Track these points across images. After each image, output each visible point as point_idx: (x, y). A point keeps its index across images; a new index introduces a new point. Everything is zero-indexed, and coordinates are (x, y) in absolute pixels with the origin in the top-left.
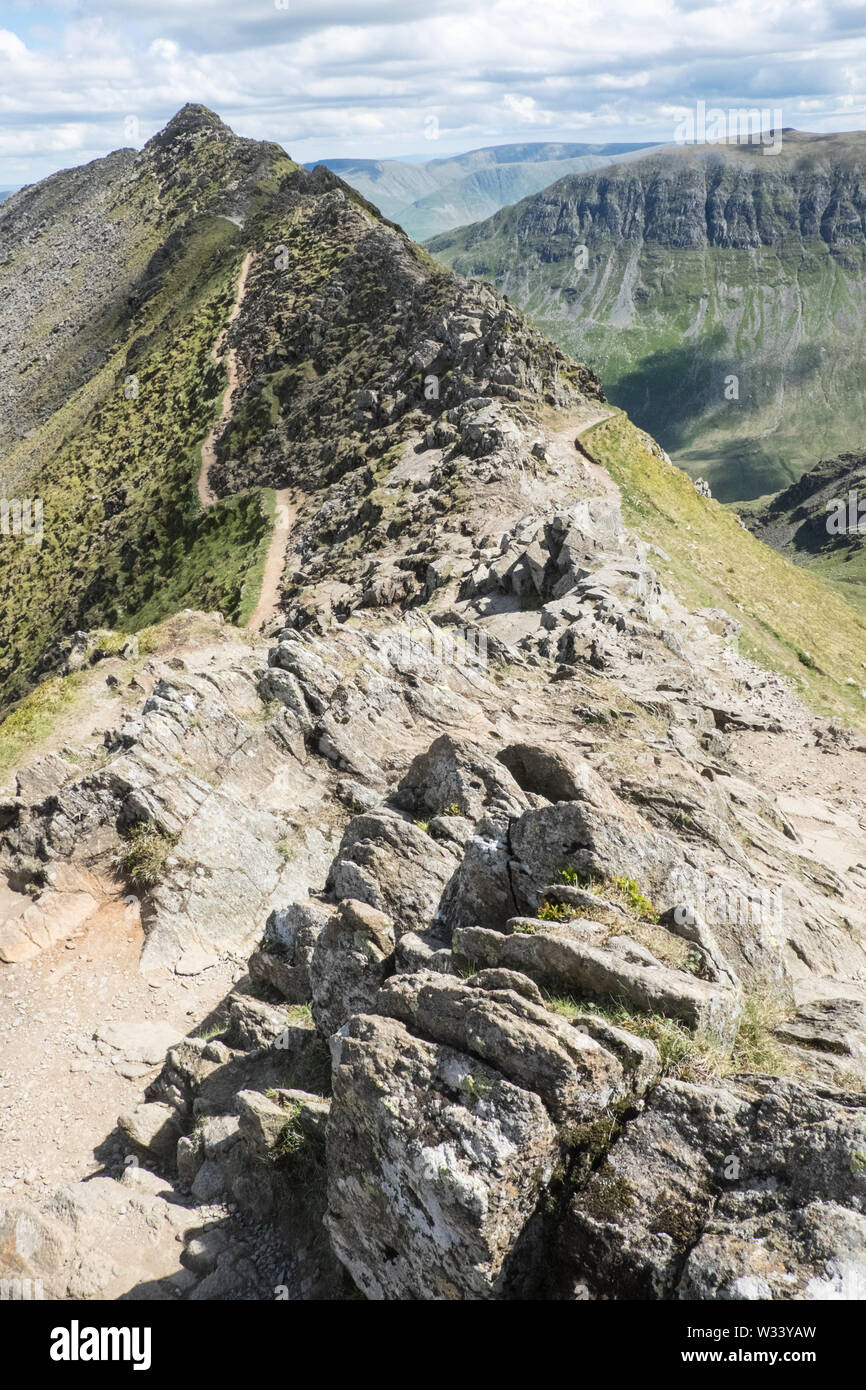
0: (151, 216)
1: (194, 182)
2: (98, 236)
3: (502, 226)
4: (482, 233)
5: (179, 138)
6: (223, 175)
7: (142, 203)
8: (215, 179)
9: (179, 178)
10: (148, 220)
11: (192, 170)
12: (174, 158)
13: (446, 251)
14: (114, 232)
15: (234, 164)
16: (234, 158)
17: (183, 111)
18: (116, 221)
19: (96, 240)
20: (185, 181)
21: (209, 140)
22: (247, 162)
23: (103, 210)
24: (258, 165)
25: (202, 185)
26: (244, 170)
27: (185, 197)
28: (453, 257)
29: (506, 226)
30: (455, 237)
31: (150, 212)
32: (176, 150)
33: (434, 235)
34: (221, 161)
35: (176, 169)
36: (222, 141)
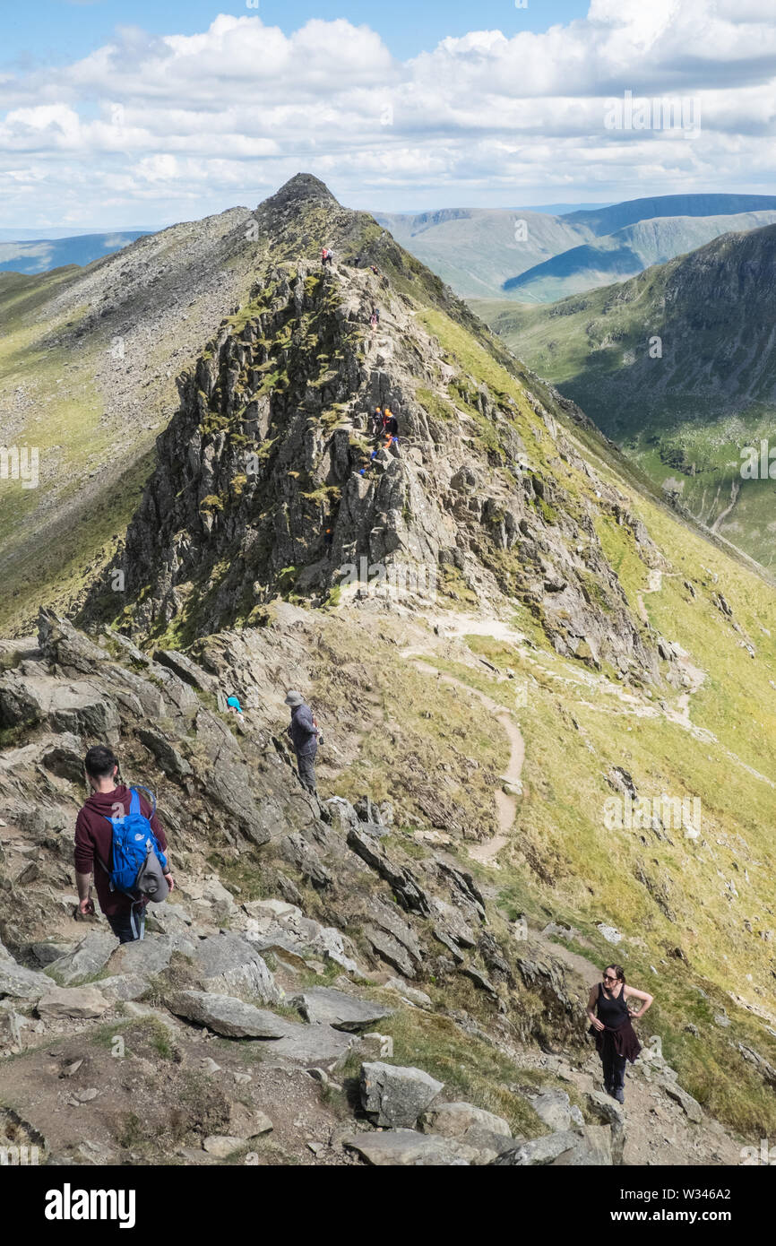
0: (261, 266)
1: (299, 240)
2: (213, 282)
3: (647, 287)
4: (623, 295)
5: (289, 203)
6: (323, 235)
7: (254, 256)
8: (316, 238)
9: (287, 236)
10: (258, 269)
11: (298, 230)
12: (284, 219)
13: (580, 314)
14: (228, 278)
15: (333, 227)
16: (334, 222)
17: (294, 179)
18: (230, 269)
19: (212, 285)
20: (292, 239)
21: (315, 206)
22: (344, 226)
23: (218, 261)
24: (351, 229)
25: (305, 242)
26: (340, 233)
27: (290, 252)
28: (587, 322)
29: (651, 288)
30: (592, 299)
31: (261, 262)
32: (286, 213)
33: (564, 297)
34: (323, 225)
35: (285, 229)
36: (325, 207)
